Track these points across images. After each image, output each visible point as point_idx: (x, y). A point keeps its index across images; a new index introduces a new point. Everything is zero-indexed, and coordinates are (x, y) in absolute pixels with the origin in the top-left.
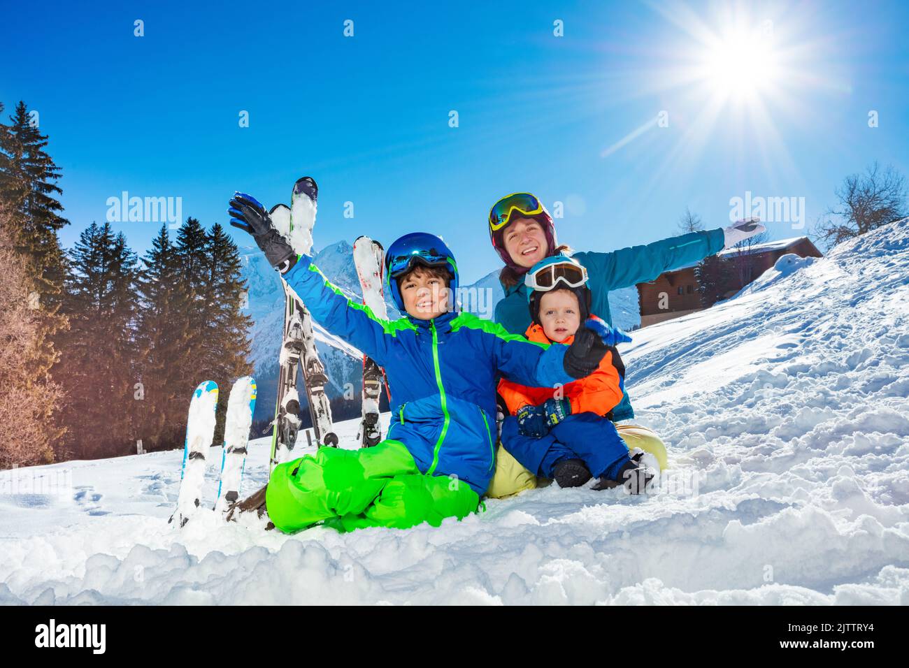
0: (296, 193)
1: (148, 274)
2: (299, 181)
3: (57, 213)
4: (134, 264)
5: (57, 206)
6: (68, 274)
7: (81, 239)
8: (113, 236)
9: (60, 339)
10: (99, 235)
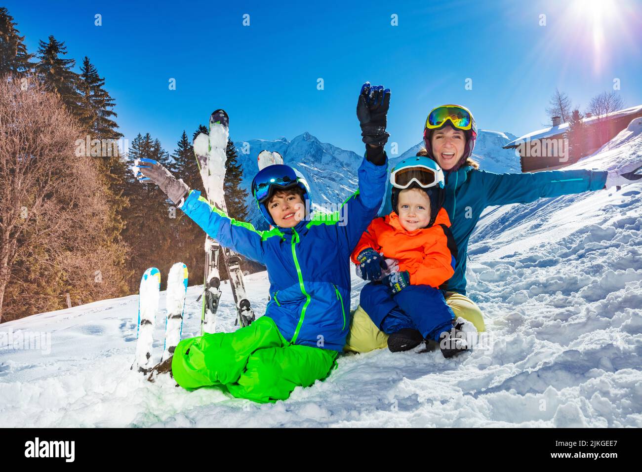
0: (212, 122)
1: (177, 166)
2: (213, 114)
3: (115, 129)
4: (167, 159)
5: (115, 125)
6: (127, 170)
7: (132, 145)
8: (152, 142)
9: (125, 213)
10: (143, 142)
